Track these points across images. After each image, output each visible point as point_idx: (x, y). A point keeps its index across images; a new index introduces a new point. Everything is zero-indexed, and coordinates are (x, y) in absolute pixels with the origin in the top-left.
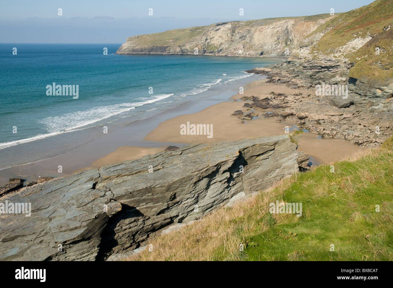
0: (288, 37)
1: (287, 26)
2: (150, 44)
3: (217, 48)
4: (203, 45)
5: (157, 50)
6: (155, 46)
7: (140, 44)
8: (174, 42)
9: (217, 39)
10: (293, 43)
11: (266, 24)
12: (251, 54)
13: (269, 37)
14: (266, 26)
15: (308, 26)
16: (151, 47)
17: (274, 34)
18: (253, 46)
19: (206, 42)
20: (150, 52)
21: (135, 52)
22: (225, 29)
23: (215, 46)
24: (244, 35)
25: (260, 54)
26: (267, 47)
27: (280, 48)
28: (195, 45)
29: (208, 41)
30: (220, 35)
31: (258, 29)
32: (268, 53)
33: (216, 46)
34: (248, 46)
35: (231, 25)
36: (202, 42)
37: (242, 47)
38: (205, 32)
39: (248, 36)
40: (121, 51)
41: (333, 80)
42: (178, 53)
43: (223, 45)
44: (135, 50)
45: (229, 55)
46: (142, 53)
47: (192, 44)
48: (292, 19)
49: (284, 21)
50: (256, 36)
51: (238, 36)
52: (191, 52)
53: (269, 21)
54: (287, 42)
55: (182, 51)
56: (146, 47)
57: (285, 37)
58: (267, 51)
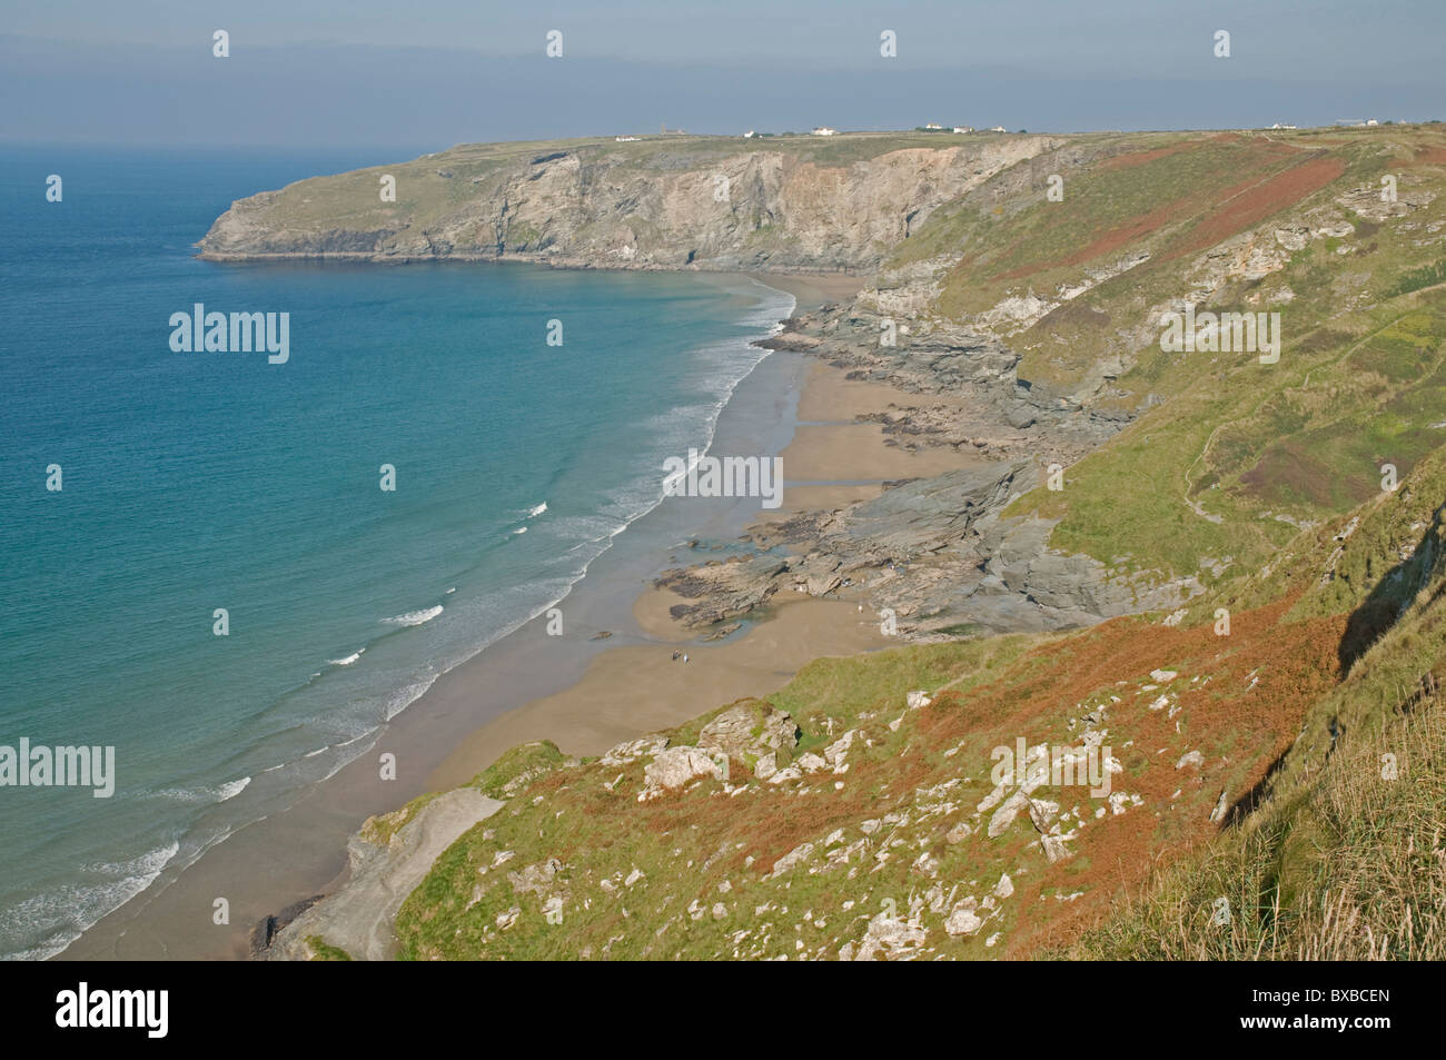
0: (763, 203)
1: (757, 172)
2: (319, 225)
3: (537, 234)
4: (495, 227)
5: (344, 243)
6: (339, 232)
7: (286, 225)
8: (398, 216)
9: (536, 206)
10: (782, 226)
11: (697, 167)
12: (661, 261)
13: (709, 206)
14: (698, 172)
15: (826, 180)
16: (325, 234)
18: (664, 234)
19: (503, 215)
20: (322, 251)
21: (273, 251)
22: (558, 174)
23: (530, 229)
24: (632, 197)
25: (687, 258)
26: (704, 236)
27: (740, 238)
28: (474, 226)
29: (511, 213)
30: (544, 193)
31: (676, 182)
32: (707, 253)
33: (533, 227)
34: (648, 235)
35: (577, 161)
36: (494, 216)
37: (630, 236)
38: (498, 185)
39: (642, 200)
40: (222, 248)
41: (978, 374)
42: (421, 256)
43: (556, 225)
44: (273, 245)
45: (596, 264)
46: (298, 254)
47: (462, 224)
48: (774, 149)
49: (749, 157)
50: (673, 202)
51: (611, 201)
52: (462, 250)
53: (708, 155)
54: (760, 219)
55: (433, 248)
56: (310, 234)
57: (753, 204)
58: (704, 249)
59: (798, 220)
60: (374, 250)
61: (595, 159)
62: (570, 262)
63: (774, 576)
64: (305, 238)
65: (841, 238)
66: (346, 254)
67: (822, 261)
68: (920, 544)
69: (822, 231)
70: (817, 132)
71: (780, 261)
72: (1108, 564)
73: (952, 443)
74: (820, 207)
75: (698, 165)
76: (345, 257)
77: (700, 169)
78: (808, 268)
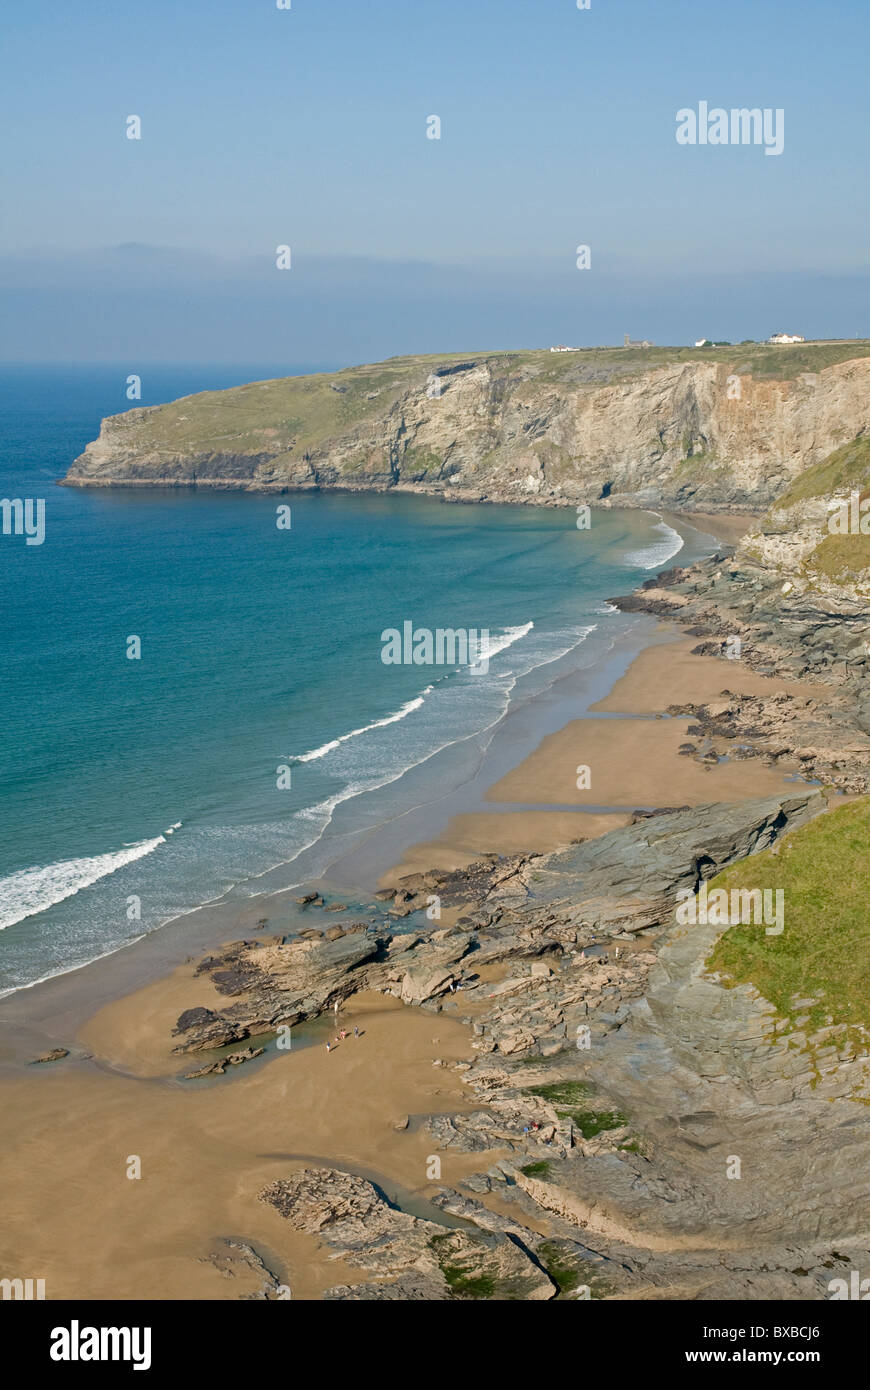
0: (695, 425)
1: (690, 387)
2: (193, 446)
3: (438, 461)
4: (388, 452)
5: (219, 467)
6: (214, 455)
7: (157, 446)
8: (281, 437)
9: (438, 427)
10: (714, 453)
11: (618, 381)
12: (569, 495)
13: (631, 428)
14: (618, 387)
15: (764, 396)
16: (199, 458)
17: (646, 417)
18: (575, 462)
19: (399, 438)
20: (195, 477)
21: (140, 476)
22: (465, 388)
23: (430, 454)
24: (542, 416)
25: (601, 491)
26: (622, 464)
27: (667, 468)
28: (363, 450)
29: (409, 434)
30: (447, 411)
31: (591, 399)
32: (626, 486)
33: (434, 452)
34: (558, 459)
35: (487, 374)
36: (388, 438)
37: (536, 464)
38: (394, 402)
39: (554, 421)
40: (85, 472)
41: (855, 651)
42: (302, 485)
43: (461, 451)
44: (140, 470)
45: (494, 497)
46: (167, 481)
47: (351, 447)
48: (710, 359)
49: (681, 367)
50: (586, 424)
51: (520, 420)
52: (349, 478)
53: (629, 367)
54: (692, 446)
55: (317, 475)
56: (182, 457)
57: (684, 427)
58: (622, 481)
59: (731, 447)
60: (253, 477)
61: (508, 371)
62: (464, 494)
63: (351, 969)
64: (176, 461)
65: (780, 469)
66: (222, 481)
67: (756, 497)
68: (619, 920)
69: (758, 460)
70: (776, 340)
71: (708, 496)
72: (782, 1010)
73: (770, 754)
74: (756, 430)
75: (619, 378)
76: (220, 484)
77: (620, 383)
78: (741, 506)
